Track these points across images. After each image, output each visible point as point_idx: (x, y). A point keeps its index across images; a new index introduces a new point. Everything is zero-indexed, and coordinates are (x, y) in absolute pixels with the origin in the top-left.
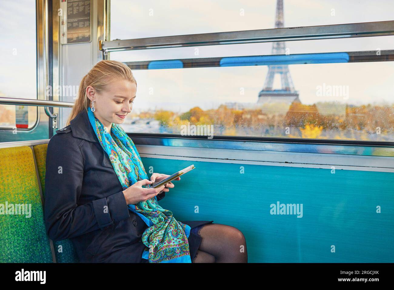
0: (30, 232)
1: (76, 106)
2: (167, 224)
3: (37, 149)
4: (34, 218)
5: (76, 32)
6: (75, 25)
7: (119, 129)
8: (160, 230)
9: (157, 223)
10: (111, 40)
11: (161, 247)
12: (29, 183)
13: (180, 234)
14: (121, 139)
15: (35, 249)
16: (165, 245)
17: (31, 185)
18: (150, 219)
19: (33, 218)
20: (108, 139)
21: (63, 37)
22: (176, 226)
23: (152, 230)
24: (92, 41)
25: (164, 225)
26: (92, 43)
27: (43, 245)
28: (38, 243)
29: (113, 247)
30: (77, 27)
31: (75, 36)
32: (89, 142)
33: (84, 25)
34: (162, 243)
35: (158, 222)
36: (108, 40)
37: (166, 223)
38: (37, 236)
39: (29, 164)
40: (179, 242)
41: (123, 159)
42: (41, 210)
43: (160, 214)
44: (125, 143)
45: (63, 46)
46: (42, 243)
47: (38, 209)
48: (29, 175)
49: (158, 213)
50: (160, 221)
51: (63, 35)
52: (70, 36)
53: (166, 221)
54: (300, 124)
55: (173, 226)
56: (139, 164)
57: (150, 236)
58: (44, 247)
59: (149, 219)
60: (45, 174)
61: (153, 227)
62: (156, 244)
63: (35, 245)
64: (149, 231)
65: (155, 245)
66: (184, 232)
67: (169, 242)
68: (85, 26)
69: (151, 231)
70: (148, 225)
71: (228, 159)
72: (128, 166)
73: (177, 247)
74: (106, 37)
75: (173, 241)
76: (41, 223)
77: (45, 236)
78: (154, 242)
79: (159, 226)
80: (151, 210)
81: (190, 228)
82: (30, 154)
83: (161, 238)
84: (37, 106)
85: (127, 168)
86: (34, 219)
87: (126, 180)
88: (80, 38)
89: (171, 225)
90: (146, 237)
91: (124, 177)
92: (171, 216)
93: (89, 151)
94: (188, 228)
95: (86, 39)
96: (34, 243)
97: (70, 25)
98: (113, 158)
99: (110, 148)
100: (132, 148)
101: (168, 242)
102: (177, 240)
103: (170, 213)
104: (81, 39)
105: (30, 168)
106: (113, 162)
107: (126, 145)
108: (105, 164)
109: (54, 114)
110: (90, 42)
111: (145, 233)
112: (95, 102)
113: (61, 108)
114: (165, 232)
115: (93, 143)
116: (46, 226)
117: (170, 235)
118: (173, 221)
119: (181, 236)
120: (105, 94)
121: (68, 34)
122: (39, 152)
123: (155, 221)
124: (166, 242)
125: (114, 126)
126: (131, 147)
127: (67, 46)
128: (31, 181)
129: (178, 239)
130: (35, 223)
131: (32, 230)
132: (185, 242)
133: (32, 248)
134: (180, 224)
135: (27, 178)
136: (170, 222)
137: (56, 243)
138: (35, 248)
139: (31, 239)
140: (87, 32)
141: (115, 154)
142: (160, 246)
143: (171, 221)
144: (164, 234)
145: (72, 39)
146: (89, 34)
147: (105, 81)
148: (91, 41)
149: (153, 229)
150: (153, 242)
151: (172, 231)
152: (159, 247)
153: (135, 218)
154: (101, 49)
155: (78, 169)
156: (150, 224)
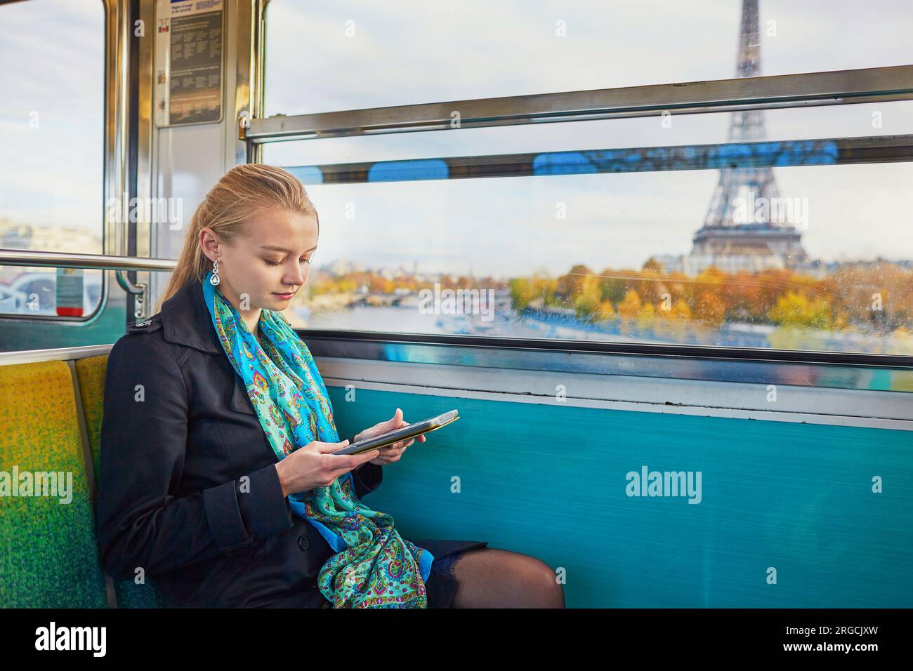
0: (59, 560)
1: (179, 270)
2: (378, 547)
3: (84, 367)
4: (70, 528)
5: (189, 99)
6: (187, 82)
7: (277, 323)
8: (361, 561)
9: (356, 544)
10: (266, 116)
11: (358, 601)
12: (60, 446)
13: (408, 572)
14: (281, 347)
15: (70, 601)
16: (369, 596)
17: (64, 450)
18: (341, 535)
19: (66, 526)
20: (249, 346)
21: (160, 110)
22: (400, 553)
23: (343, 560)
24: (224, 121)
25: (373, 549)
26: (223, 123)
27: (89, 591)
28: (78, 585)
29: (248, 599)
30: (192, 89)
31: (186, 108)
32: (203, 353)
33: (207, 82)
34: (363, 593)
35: (359, 541)
36: (258, 117)
37: (376, 544)
38: (75, 570)
39: (62, 403)
40: (404, 590)
41: (282, 395)
42: (87, 508)
43: (363, 524)
44: (290, 356)
45: (161, 130)
46: (86, 587)
47: (79, 507)
48: (60, 428)
49: (359, 520)
50: (363, 538)
51: (163, 105)
52: (175, 110)
53: (377, 538)
54: (701, 312)
55: (392, 553)
56: (317, 404)
57: (337, 574)
58: (91, 597)
59: (336, 534)
60: (100, 426)
61: (346, 554)
62: (349, 594)
63: (68, 590)
64: (335, 562)
65: (346, 596)
66: (417, 568)
67: (380, 590)
68: (210, 85)
69: (341, 562)
70: (335, 547)
71: (529, 394)
72: (293, 411)
73: (399, 603)
74: (254, 111)
75: (389, 589)
76: (88, 538)
77: (94, 570)
78: (344, 591)
79: (360, 551)
80: (342, 514)
81: (432, 558)
82: (67, 378)
83: (363, 581)
84: (104, 270)
85: (291, 416)
86: (69, 531)
87: (288, 444)
88: (197, 113)
89: (389, 551)
90: (328, 576)
91: (282, 436)
92: (390, 528)
93: (203, 374)
94: (428, 557)
95: (211, 116)
96: (67, 587)
97: (177, 83)
98: (257, 393)
99: (252, 369)
100: (305, 367)
101: (377, 591)
102: (399, 587)
103: (388, 519)
104: (199, 114)
105: (63, 411)
106: (256, 401)
107: (291, 361)
108: (236, 405)
109: (137, 285)
110: (220, 122)
111: (327, 567)
112: (220, 263)
113: (153, 273)
114: (373, 565)
115: (213, 355)
116: (99, 545)
117: (383, 573)
118: (395, 540)
119: (409, 576)
120: (242, 244)
121: (171, 103)
122: (87, 375)
123: (351, 538)
124: (371, 589)
125: (266, 316)
126: (302, 366)
127: (171, 130)
128: (64, 441)
129: (402, 583)
130: (71, 539)
131: (64, 556)
132: (417, 592)
133: (62, 597)
134: (408, 547)
135: (57, 435)
136: (387, 541)
137: (121, 587)
138: (68, 598)
139: (59, 576)
140: (214, 99)
141: (261, 383)
142: (358, 599)
143: (389, 538)
144: (370, 572)
145: (180, 115)
146: (217, 104)
147: (241, 214)
148: (222, 120)
149: (346, 559)
150: (342, 590)
151: (389, 566)
152: (355, 602)
153: (302, 531)
154: (242, 138)
155: (176, 416)
156: (338, 546)
